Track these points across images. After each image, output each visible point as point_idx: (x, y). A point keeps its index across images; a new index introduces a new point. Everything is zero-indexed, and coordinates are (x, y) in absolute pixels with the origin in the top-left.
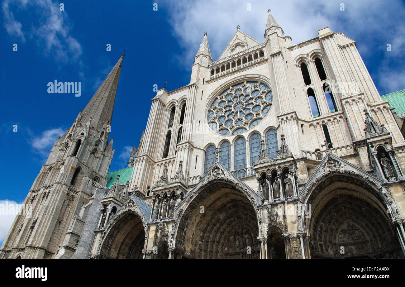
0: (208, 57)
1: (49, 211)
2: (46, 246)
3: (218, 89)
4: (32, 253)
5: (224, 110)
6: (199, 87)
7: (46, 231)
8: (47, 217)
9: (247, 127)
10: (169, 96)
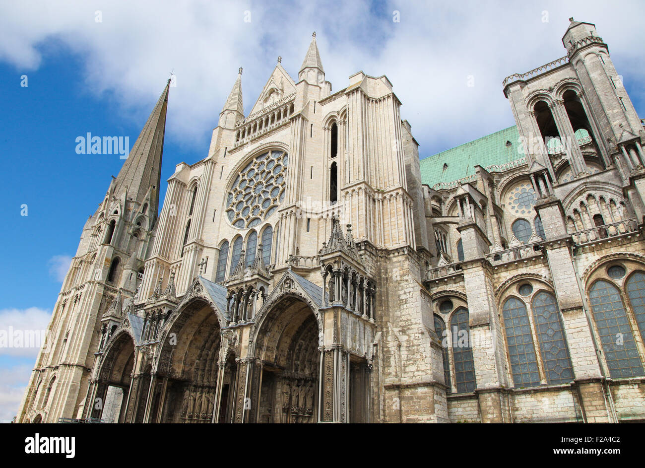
0: (235, 113)
1: (82, 319)
2: (84, 363)
3: (240, 163)
4: (68, 372)
5: (244, 193)
6: (218, 162)
7: (81, 343)
8: (80, 327)
9: (262, 218)
10: (192, 171)
